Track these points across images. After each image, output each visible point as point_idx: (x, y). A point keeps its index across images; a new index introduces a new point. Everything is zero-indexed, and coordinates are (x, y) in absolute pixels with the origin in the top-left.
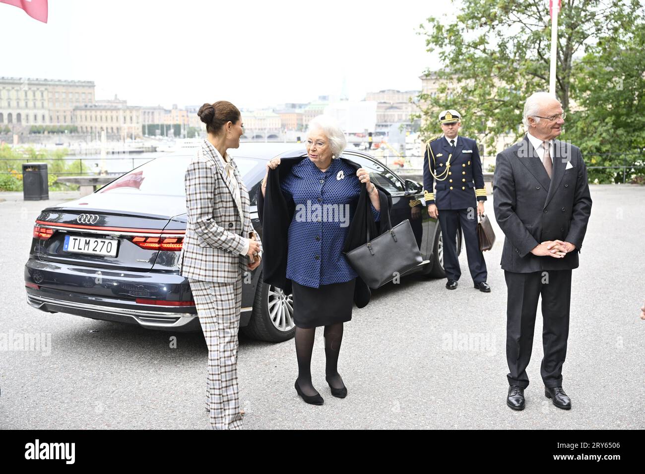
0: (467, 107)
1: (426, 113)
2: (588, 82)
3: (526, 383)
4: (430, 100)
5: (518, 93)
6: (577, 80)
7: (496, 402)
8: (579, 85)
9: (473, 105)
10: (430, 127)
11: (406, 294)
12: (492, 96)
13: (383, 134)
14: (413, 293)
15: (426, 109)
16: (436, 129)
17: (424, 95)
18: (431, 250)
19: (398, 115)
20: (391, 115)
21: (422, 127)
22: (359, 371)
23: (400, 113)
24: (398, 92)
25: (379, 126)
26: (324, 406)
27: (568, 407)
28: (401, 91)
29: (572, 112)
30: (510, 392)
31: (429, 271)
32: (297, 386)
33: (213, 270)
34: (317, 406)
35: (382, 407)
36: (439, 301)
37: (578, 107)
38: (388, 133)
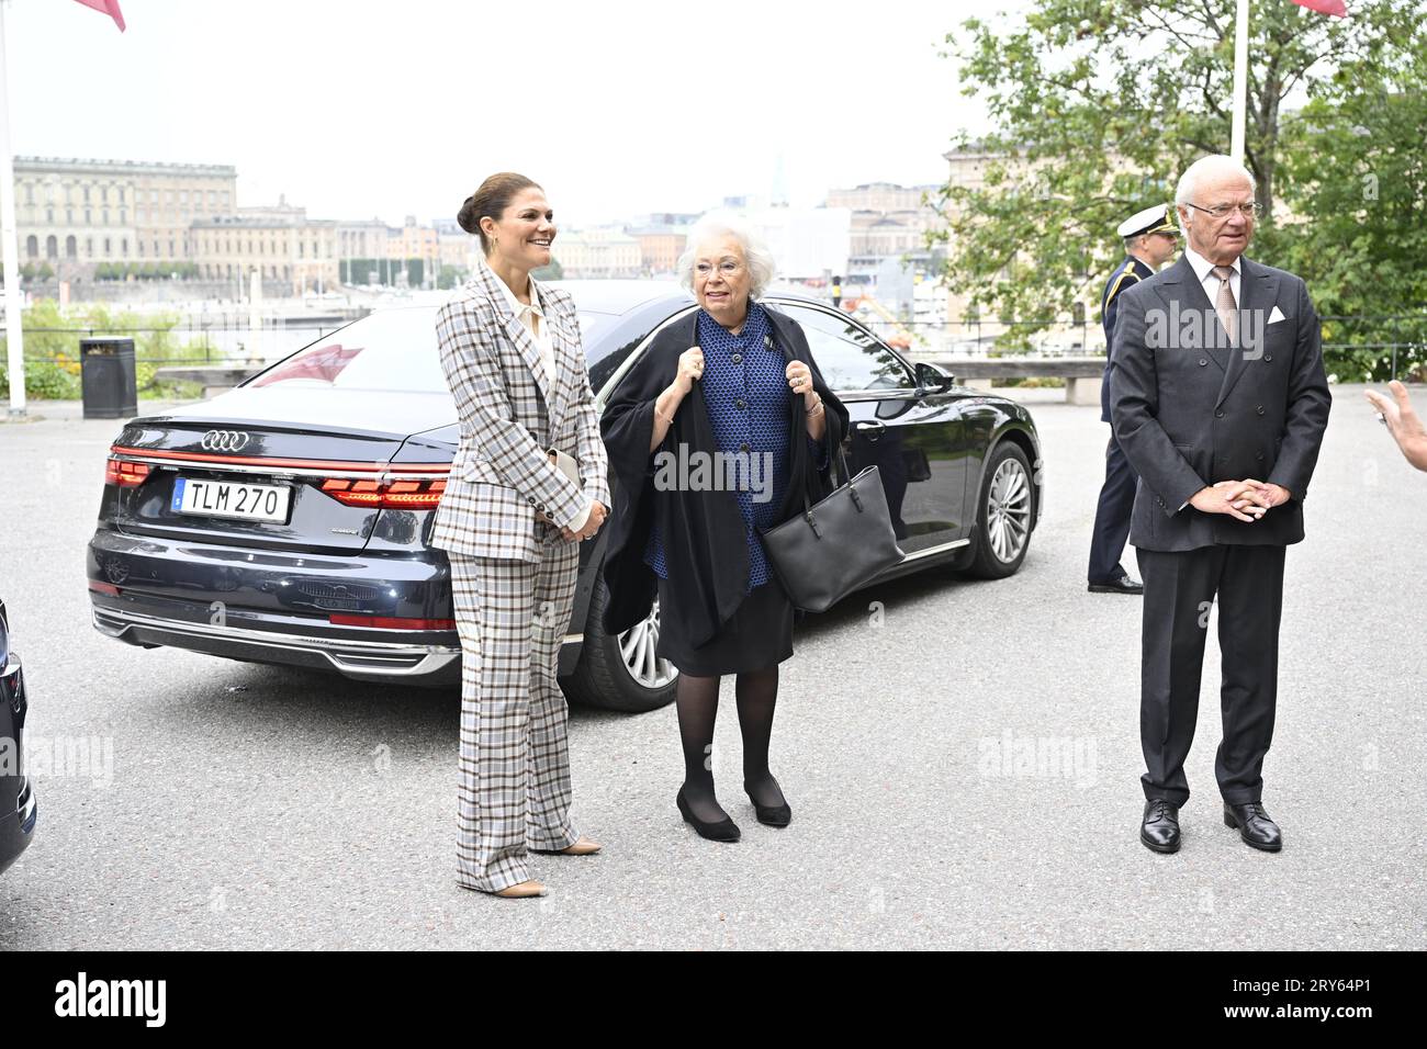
0: (1050, 216)
1: (959, 230)
2: (1314, 161)
3: (1183, 794)
4: (968, 202)
5: (1161, 183)
6: (1289, 157)
7: (1117, 836)
8: (1296, 168)
9: (1061, 211)
10: (969, 258)
11: (917, 612)
12: (1104, 192)
13: (865, 280)
14: (932, 609)
15: (959, 221)
16: (980, 264)
17: (955, 189)
18: (971, 517)
19: (898, 238)
20: (882, 239)
21: (951, 260)
22: (817, 772)
23: (901, 234)
24: (898, 187)
25: (856, 262)
26: (741, 844)
27: (1275, 846)
28: (904, 187)
29: (1279, 227)
30: (1148, 813)
31: (969, 563)
32: (683, 801)
33: (490, 533)
34: (725, 845)
35: (867, 846)
36: (989, 627)
37: (1292, 216)
38: (875, 277)
